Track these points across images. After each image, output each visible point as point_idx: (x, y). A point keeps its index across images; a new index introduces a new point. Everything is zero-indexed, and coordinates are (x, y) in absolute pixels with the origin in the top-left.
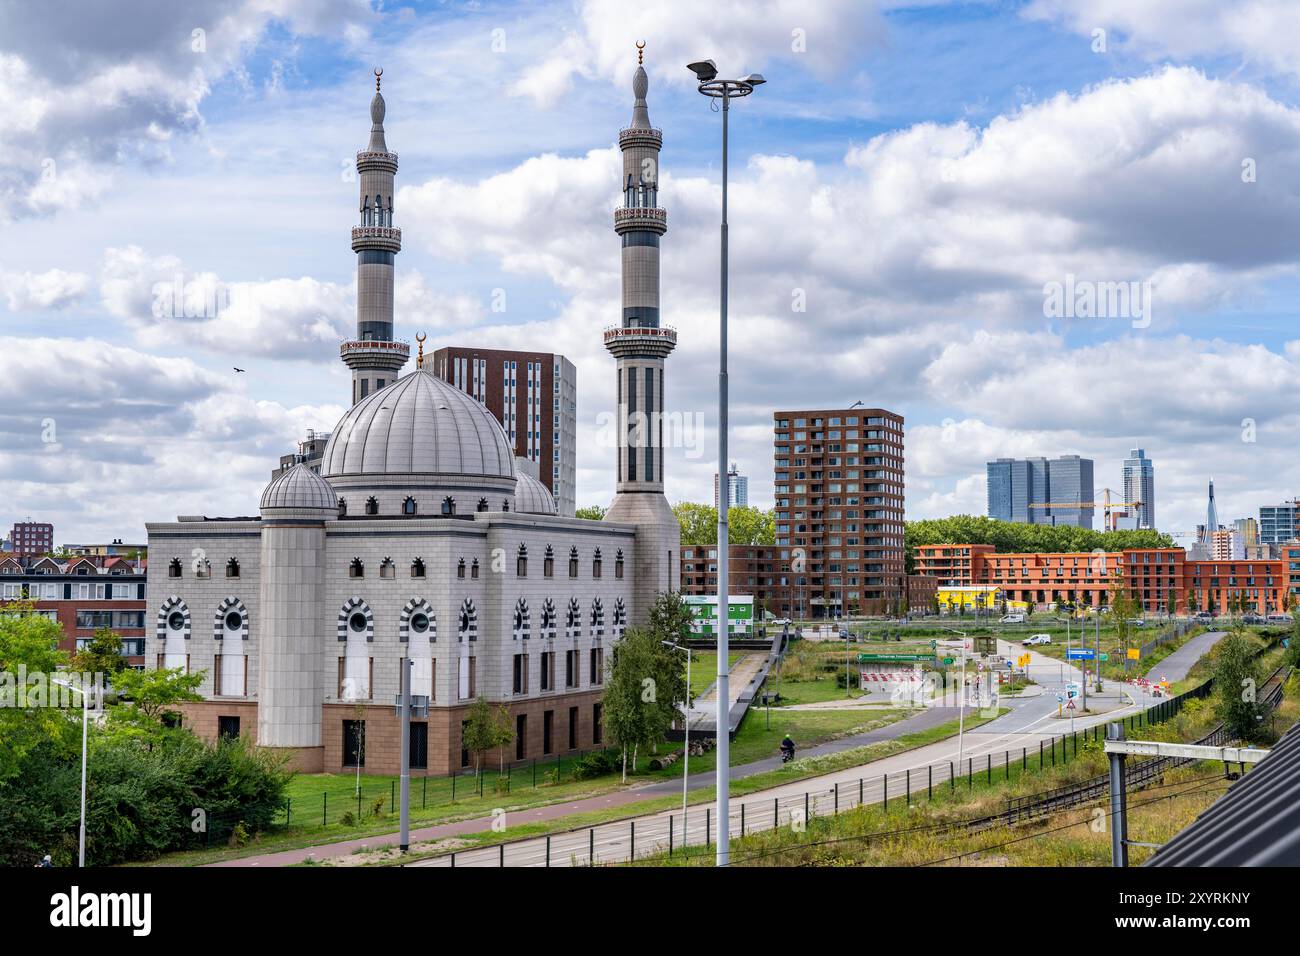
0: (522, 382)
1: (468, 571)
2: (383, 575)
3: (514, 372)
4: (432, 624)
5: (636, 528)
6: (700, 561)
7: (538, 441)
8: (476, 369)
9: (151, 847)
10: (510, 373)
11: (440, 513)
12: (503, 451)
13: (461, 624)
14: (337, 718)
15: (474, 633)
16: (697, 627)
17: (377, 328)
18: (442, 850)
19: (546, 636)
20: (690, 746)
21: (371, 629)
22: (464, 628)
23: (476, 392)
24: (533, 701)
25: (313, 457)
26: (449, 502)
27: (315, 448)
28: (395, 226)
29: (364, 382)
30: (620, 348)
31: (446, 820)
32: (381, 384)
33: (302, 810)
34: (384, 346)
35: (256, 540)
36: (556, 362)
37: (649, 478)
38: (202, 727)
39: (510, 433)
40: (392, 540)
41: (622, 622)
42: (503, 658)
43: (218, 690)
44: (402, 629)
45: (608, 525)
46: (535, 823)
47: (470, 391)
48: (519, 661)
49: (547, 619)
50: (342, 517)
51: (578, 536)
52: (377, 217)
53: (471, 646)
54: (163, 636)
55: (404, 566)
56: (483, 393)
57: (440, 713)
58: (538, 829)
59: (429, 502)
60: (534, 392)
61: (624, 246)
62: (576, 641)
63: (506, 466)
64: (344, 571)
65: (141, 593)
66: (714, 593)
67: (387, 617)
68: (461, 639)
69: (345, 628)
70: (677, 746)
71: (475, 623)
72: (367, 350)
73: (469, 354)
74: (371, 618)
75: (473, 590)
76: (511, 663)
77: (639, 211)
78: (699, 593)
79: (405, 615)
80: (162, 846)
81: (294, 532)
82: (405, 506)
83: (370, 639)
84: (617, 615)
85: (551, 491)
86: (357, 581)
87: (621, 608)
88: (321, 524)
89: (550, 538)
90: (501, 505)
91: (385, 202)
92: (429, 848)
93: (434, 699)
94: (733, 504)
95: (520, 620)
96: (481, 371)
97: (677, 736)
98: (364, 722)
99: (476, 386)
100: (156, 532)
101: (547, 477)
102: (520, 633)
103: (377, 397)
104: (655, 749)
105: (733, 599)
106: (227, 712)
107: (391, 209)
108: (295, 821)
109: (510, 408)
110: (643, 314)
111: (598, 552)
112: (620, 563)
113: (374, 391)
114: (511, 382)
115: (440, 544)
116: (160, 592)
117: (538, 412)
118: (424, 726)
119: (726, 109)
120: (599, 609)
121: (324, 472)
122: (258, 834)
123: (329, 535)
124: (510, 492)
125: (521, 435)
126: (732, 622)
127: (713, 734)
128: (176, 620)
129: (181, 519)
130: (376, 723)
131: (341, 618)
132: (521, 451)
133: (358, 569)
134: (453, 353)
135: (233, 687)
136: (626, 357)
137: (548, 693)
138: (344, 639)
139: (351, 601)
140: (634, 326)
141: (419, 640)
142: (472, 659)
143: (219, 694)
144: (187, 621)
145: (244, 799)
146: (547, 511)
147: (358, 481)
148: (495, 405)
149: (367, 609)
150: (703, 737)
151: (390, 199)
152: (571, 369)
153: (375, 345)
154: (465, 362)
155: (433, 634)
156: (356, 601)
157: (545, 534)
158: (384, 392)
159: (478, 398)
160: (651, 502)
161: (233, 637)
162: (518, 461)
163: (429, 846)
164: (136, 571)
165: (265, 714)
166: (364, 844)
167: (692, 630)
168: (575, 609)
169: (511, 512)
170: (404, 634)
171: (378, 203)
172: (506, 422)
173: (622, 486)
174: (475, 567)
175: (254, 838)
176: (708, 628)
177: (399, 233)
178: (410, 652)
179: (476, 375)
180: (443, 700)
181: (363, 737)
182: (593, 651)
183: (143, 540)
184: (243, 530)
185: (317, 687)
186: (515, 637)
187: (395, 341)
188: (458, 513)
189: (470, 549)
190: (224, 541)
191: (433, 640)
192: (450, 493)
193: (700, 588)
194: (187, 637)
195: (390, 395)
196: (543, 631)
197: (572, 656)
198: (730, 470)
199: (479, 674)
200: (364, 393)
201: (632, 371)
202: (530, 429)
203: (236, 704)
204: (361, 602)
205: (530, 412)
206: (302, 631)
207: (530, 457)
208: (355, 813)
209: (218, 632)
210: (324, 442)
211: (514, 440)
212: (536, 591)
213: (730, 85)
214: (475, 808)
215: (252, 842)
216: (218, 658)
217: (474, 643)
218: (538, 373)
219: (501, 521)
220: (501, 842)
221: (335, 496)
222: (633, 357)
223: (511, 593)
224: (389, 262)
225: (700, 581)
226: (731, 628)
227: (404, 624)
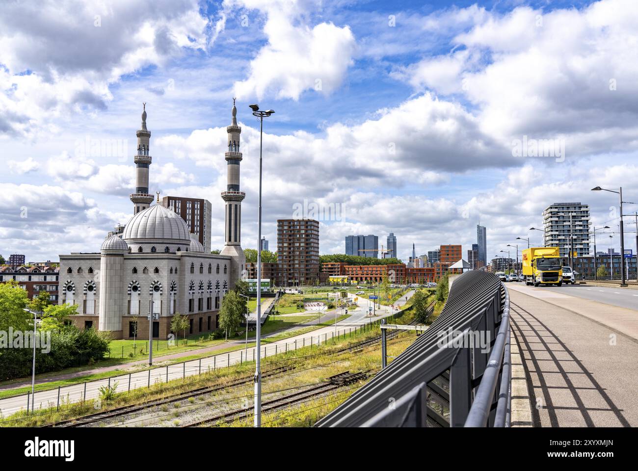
0: (193, 208)
1: (174, 271)
2: (144, 273)
3: (190, 205)
4: (161, 289)
5: (231, 257)
6: (252, 268)
7: (198, 228)
8: (177, 204)
9: (59, 366)
10: (189, 205)
11: (164, 252)
12: (186, 231)
13: (171, 289)
14: (127, 321)
15: (176, 292)
16: (251, 290)
17: (143, 189)
18: (164, 365)
19: (200, 293)
20: (248, 329)
21: (139, 291)
22: (172, 290)
23: (177, 211)
24: (196, 314)
25: (120, 233)
26: (167, 248)
27: (121, 230)
28: (149, 155)
29: (138, 208)
30: (227, 198)
31: (165, 355)
32: (144, 208)
33: (115, 352)
34: (145, 195)
35: (99, 261)
36: (205, 202)
37: (236, 240)
38: (79, 325)
39: (189, 226)
40: (148, 261)
41: (226, 288)
42: (185, 300)
43: (85, 312)
44: (150, 291)
45: (222, 256)
46: (196, 355)
47: (175, 211)
48: (191, 301)
49: (201, 287)
50: (130, 253)
51: (211, 260)
52: (143, 152)
53: (174, 296)
54: (65, 294)
55: (151, 270)
56: (180, 212)
57: (164, 319)
58: (196, 357)
59: (160, 248)
60: (197, 212)
61: (228, 164)
62: (210, 294)
63: (187, 236)
64: (130, 271)
65: (57, 279)
66: (257, 278)
67: (145, 288)
68: (171, 294)
69: (130, 290)
70: (244, 328)
71: (176, 289)
72: (139, 197)
73: (175, 199)
74: (139, 287)
75: (175, 278)
76: (188, 302)
77: (233, 153)
78: (252, 278)
79: (152, 286)
80: (63, 365)
81: (112, 258)
82: (152, 249)
83: (139, 294)
84: (224, 286)
85: (203, 245)
86: (135, 275)
87: (226, 283)
88: (122, 255)
89: (202, 260)
90: (185, 249)
91: (146, 147)
92: (159, 364)
93: (161, 314)
94: (264, 249)
95: (191, 288)
96: (179, 205)
97: (244, 325)
98: (136, 322)
99: (177, 209)
100: (63, 258)
101: (201, 240)
102: (191, 292)
103: (142, 213)
104: (237, 330)
105: (262, 280)
106: (88, 320)
107: (148, 150)
108: (112, 356)
109: (189, 217)
110: (234, 186)
111: (218, 265)
112: (225, 269)
113: (141, 211)
114: (189, 209)
115: (164, 262)
116: (64, 278)
117: (198, 219)
118: (158, 323)
119: (262, 120)
120: (218, 284)
121: (124, 238)
122: (99, 361)
123: (125, 259)
124: (189, 245)
125: (193, 226)
126: (263, 288)
127: (255, 324)
128: (69, 288)
129: (72, 253)
130: (141, 323)
131: (129, 287)
132: (193, 231)
133: (135, 271)
134: (170, 198)
135: (90, 311)
136: (228, 201)
137: (201, 312)
138: (130, 294)
139: (133, 282)
140: (231, 191)
141: (157, 295)
142: (175, 301)
143: (85, 313)
144: (74, 289)
145: (94, 349)
146: (201, 251)
147: (135, 241)
148: (183, 215)
149: (138, 284)
150: (252, 325)
151: (148, 146)
152: (210, 205)
153: (142, 195)
154: (173, 201)
155: (161, 292)
156: (134, 281)
157: (200, 259)
158: (145, 211)
159: (178, 213)
160: (236, 248)
161: (91, 294)
162: (191, 235)
163: (159, 363)
164: (55, 271)
165: (101, 320)
166: (136, 363)
167: (250, 290)
168: (210, 284)
169: (189, 252)
170: (151, 292)
171: (144, 147)
172: (188, 222)
173: (226, 243)
174: (176, 270)
175: (97, 362)
176: (255, 290)
177: (151, 158)
178: (153, 298)
179: (177, 206)
180: (165, 315)
181: (136, 327)
182: (216, 298)
183: (58, 261)
184: (95, 258)
185: (120, 310)
186: (190, 293)
187: (149, 194)
188: (170, 252)
189: (175, 264)
190: (87, 261)
191: (161, 294)
192: (168, 245)
193: (252, 277)
194: (74, 294)
195: (146, 212)
196: (199, 291)
197: (209, 299)
198: (262, 238)
199: (177, 306)
200: (138, 211)
201: (230, 206)
202: (196, 224)
203: (91, 317)
204: (136, 282)
205: (196, 218)
206: (115, 291)
207: (196, 233)
208: (133, 353)
209: (85, 292)
210: (124, 227)
211: (190, 227)
212: (197, 278)
213: (263, 113)
214: (175, 350)
215: (97, 364)
216: (85, 301)
217: (175, 295)
218: (199, 205)
219: (185, 255)
220: (184, 361)
221: (127, 246)
222: (231, 201)
223: (188, 277)
224: (147, 167)
225: (252, 274)
226: (262, 290)
227: (151, 289)
